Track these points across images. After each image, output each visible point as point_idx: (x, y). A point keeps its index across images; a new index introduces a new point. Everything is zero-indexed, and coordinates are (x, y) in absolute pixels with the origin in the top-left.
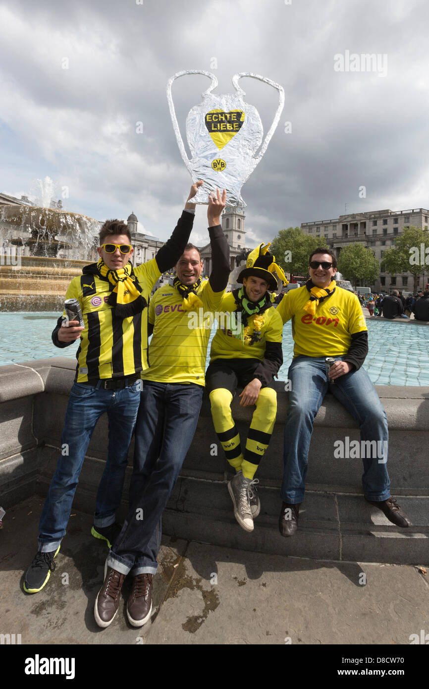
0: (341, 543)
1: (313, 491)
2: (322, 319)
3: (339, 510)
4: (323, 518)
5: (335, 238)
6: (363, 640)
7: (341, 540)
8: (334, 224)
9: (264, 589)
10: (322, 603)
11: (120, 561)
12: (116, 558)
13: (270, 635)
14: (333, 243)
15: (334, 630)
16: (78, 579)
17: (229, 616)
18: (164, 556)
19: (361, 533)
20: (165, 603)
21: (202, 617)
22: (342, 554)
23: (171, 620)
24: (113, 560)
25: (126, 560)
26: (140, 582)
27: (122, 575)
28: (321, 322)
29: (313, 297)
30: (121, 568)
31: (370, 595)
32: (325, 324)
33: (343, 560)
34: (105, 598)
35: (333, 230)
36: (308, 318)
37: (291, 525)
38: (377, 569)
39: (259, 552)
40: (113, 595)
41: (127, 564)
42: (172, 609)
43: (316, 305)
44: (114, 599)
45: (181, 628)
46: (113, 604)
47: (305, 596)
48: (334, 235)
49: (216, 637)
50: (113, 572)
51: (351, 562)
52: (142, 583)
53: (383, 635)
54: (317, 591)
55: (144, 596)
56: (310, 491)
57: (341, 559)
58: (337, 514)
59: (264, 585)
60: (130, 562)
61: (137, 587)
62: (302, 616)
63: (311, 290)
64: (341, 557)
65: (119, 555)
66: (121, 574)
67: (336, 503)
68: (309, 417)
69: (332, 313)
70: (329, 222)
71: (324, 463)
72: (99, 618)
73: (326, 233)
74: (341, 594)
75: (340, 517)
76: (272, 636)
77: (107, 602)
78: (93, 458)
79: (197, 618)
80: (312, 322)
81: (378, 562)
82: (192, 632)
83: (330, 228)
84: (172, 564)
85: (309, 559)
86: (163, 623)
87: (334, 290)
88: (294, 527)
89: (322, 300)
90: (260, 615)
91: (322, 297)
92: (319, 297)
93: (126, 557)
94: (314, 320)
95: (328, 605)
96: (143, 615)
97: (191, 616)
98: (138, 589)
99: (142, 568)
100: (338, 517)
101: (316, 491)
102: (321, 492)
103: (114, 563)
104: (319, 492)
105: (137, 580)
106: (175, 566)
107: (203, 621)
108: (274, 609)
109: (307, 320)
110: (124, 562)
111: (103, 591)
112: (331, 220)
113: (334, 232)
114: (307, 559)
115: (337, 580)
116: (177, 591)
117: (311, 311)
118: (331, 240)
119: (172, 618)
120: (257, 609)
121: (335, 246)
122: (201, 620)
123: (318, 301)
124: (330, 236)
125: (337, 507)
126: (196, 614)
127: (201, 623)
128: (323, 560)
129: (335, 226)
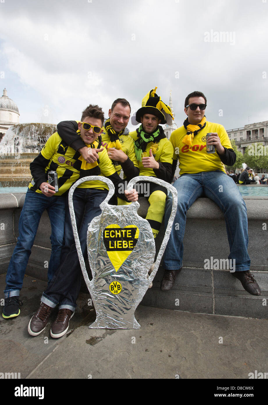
0: (214, 302)
1: (195, 268)
2: (196, 147)
3: (214, 280)
4: (202, 285)
5: (242, 141)
6: (220, 361)
7: (214, 299)
8: (241, 131)
9: (151, 326)
10: (193, 337)
11: (48, 298)
12: (46, 297)
13: (148, 351)
14: (240, 144)
15: (198, 352)
16: (26, 312)
17: (121, 339)
18: (85, 305)
19: (229, 295)
20: (78, 328)
21: (101, 338)
22: (215, 309)
23: (80, 337)
24: (44, 297)
25: (53, 299)
26: (61, 313)
27: (49, 308)
28: (195, 149)
29: (189, 132)
30: (48, 302)
31: (232, 334)
32: (198, 151)
33: (215, 314)
34: (36, 319)
35: (240, 135)
36: (186, 148)
37: (168, 284)
38: (241, 320)
39: (153, 307)
40: (42, 319)
41: (53, 301)
42: (82, 332)
43: (192, 137)
44: (42, 320)
45: (85, 342)
46: (41, 324)
47: (181, 332)
48: (241, 139)
49: (108, 349)
50: (43, 305)
51: (221, 315)
52: (62, 314)
53: (238, 359)
54: (191, 330)
55: (63, 321)
56: (192, 268)
57: (214, 313)
58: (212, 283)
59: (152, 324)
60: (55, 300)
61: (59, 316)
62: (176, 343)
63: (187, 127)
64: (214, 311)
65: (48, 295)
66: (48, 306)
67: (212, 275)
68: (181, 207)
69: (204, 141)
70: (237, 130)
71: (205, 249)
72: (30, 329)
73: (235, 137)
74: (209, 332)
75: (215, 284)
76: (149, 352)
77: (37, 321)
78: (48, 249)
79: (97, 338)
80: (189, 150)
81: (243, 316)
82: (92, 345)
83: (238, 134)
84: (89, 309)
85: (189, 312)
86: (74, 338)
87: (205, 124)
88: (170, 285)
89: (196, 133)
90: (143, 340)
91: (196, 131)
92: (194, 131)
93: (52, 296)
94: (190, 148)
95: (197, 338)
96: (60, 332)
97: (94, 336)
98: (59, 317)
99: (63, 305)
100: (213, 285)
101: (197, 267)
102: (201, 268)
103: (44, 299)
104: (199, 269)
105: (60, 312)
106: (91, 310)
107: (102, 340)
108: (155, 338)
109: (185, 149)
110: (51, 300)
111: (35, 314)
112: (238, 129)
113: (241, 137)
114: (188, 312)
115: (208, 325)
116: (88, 322)
117: (188, 142)
118: (239, 142)
119: (80, 336)
120: (142, 336)
121: (242, 146)
122: (100, 339)
123: (193, 134)
124: (238, 140)
125: (212, 278)
126: (98, 336)
127: (100, 341)
128: (200, 313)
129: (242, 132)
